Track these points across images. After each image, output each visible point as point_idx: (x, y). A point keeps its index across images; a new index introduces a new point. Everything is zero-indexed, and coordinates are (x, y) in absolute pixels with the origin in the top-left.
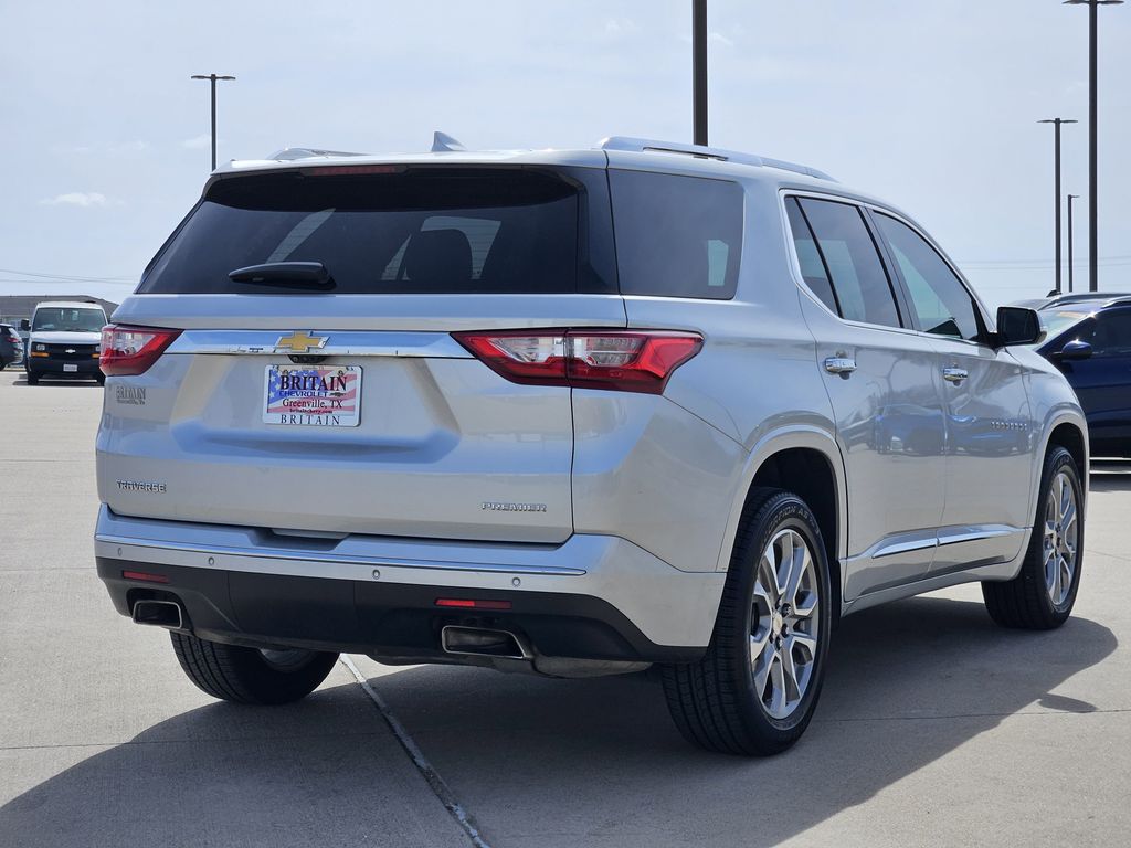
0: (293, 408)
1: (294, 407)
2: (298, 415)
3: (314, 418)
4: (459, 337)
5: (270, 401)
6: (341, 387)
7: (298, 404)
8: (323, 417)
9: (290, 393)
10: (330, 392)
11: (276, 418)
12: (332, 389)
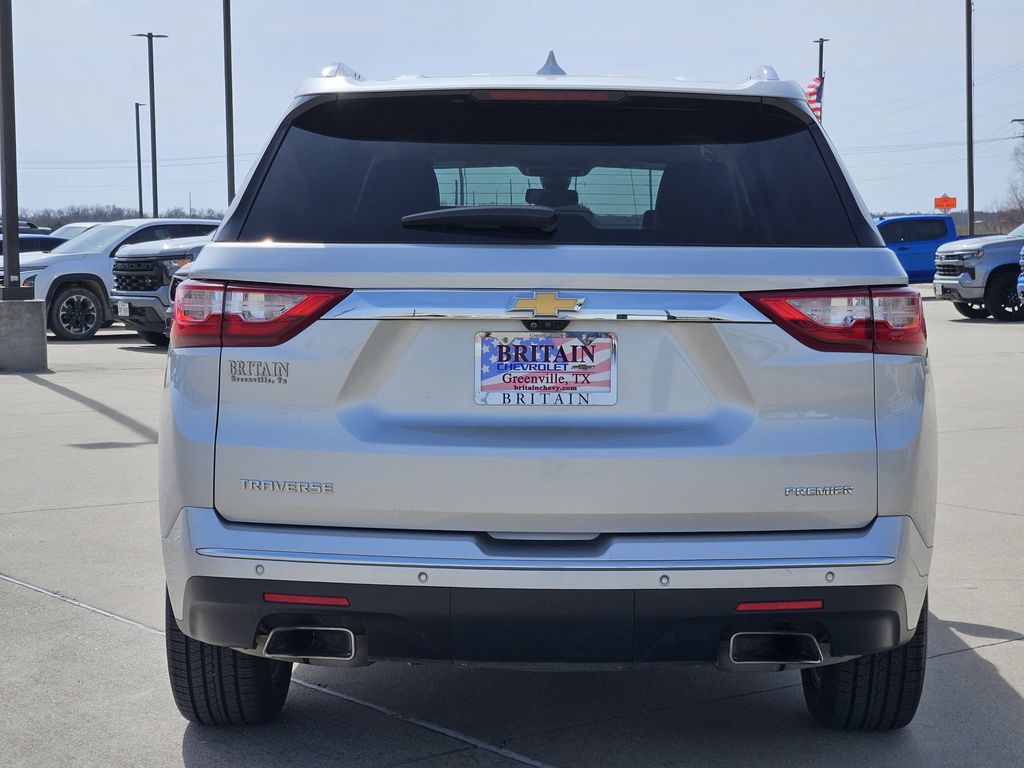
0: (518, 385)
1: (519, 383)
2: (527, 395)
3: (552, 397)
4: (754, 298)
5: (484, 377)
6: (587, 358)
7: (526, 379)
8: (565, 397)
9: (513, 367)
10: (570, 365)
11: (496, 398)
12: (574, 360)
